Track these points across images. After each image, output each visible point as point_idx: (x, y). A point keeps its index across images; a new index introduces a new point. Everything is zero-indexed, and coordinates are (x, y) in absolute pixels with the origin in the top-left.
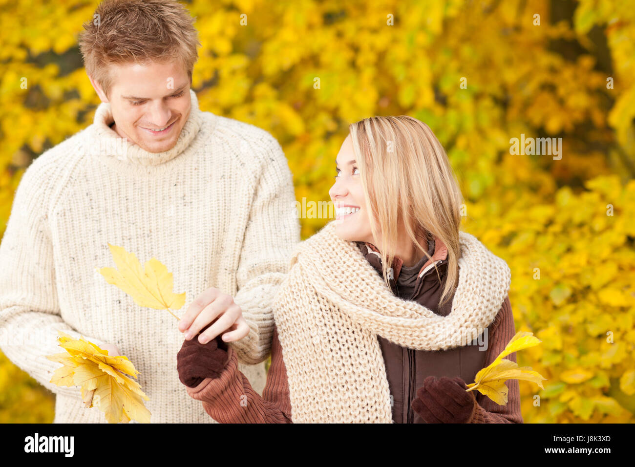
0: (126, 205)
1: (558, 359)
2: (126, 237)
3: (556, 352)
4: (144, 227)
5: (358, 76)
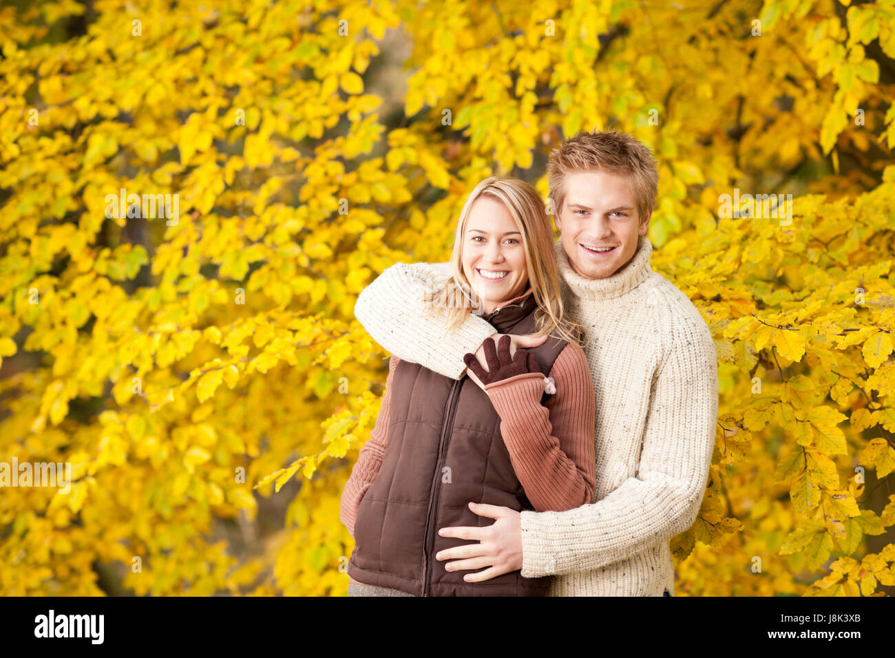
5: (518, 107)
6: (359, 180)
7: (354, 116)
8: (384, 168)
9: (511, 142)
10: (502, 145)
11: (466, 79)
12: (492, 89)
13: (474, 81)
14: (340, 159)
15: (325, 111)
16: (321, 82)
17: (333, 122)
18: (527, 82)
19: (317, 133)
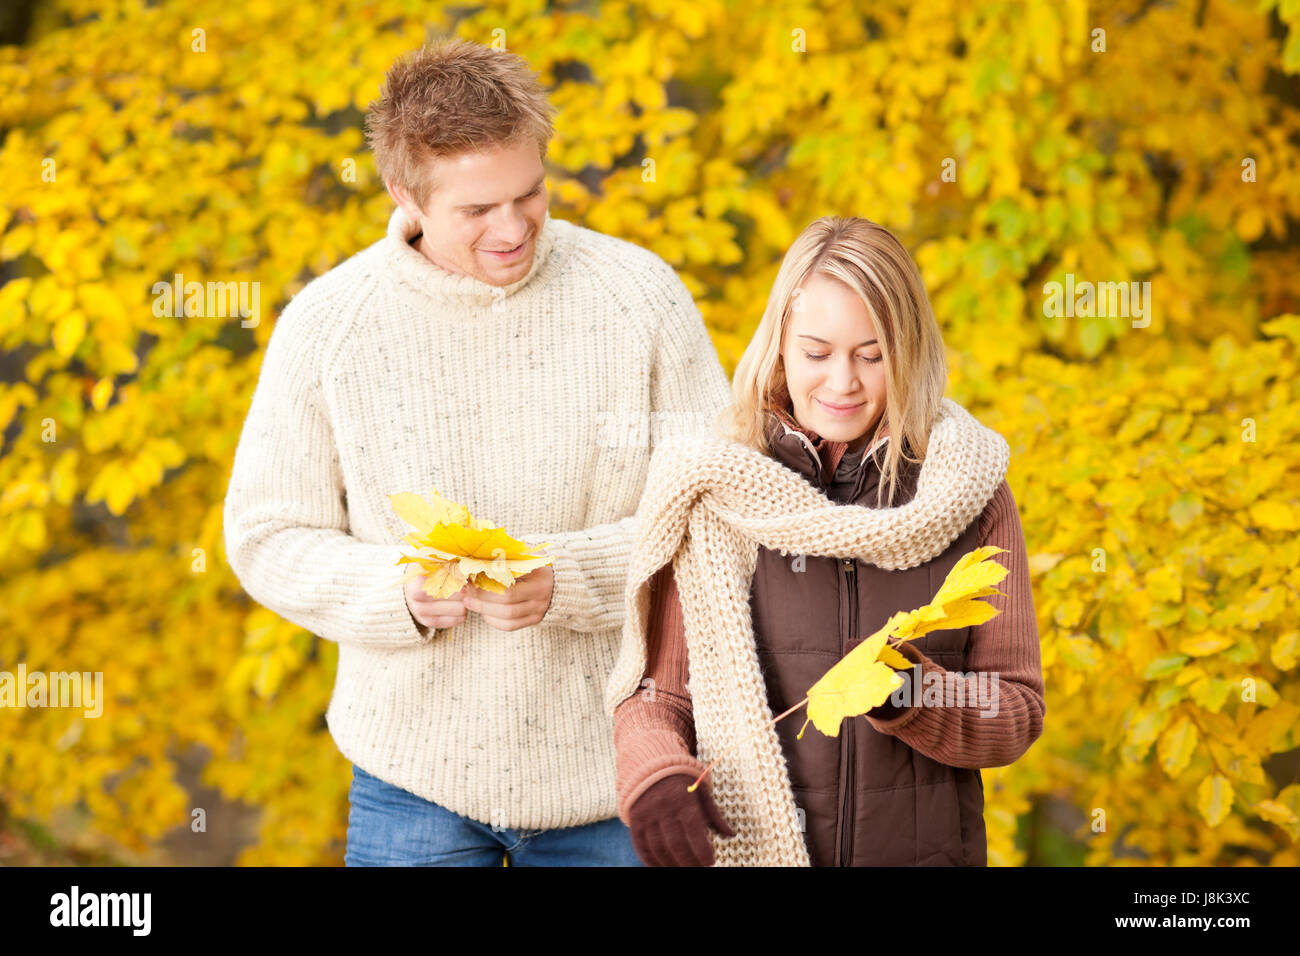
0: (440, 366)
1: (1175, 616)
2: (442, 414)
3: (1171, 605)
4: (468, 400)
5: (890, 141)
6: (666, 231)
7: (653, 139)
8: (700, 213)
9: (879, 192)
10: (866, 194)
11: (814, 95)
12: (853, 111)
13: (825, 100)
14: (637, 199)
15: (612, 128)
16: (602, 87)
17: (624, 145)
18: (903, 106)
19: (603, 160)
